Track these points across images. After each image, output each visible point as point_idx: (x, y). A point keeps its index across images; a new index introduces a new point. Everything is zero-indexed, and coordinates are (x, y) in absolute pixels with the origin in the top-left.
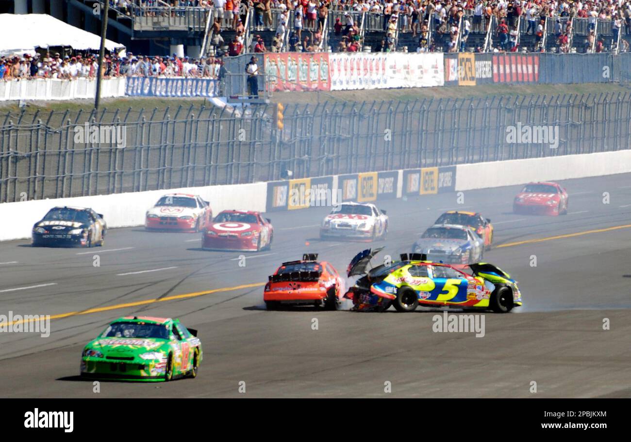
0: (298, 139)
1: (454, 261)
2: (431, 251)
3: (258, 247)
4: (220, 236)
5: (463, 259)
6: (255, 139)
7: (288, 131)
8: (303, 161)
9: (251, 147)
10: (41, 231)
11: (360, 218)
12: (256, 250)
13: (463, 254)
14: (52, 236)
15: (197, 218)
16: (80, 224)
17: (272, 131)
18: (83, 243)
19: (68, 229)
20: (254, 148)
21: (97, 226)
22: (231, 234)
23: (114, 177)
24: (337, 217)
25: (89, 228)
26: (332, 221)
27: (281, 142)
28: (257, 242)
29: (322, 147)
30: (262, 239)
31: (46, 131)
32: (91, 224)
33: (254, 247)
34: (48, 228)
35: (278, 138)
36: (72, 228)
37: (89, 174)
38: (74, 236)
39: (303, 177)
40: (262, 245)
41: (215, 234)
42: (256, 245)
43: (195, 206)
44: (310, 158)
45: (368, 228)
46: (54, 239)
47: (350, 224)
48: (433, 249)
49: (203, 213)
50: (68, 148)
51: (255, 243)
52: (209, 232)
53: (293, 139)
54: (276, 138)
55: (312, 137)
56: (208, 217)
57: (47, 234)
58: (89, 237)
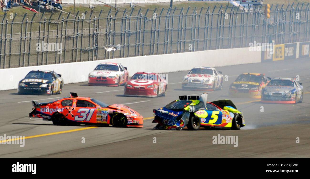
0: (278, 23)
1: (287, 99)
2: (273, 94)
3: (157, 94)
4: (134, 88)
5: (292, 98)
6: (255, 23)
7: (273, 19)
8: (281, 35)
9: (253, 27)
10: (23, 85)
11: (206, 77)
12: (156, 96)
13: (292, 95)
14: (30, 88)
15: (119, 77)
16: (47, 81)
17: (264, 19)
18: (48, 93)
19: (40, 84)
20: (254, 28)
21: (57, 82)
22: (141, 87)
23: (180, 44)
24: (192, 76)
25: (52, 84)
26: (189, 78)
27: (269, 25)
28: (156, 91)
29: (291, 27)
30: (159, 89)
31: (145, 19)
32: (54, 81)
33: (155, 94)
34: (28, 84)
35: (267, 23)
36: (42, 83)
37: (168, 42)
38: (43, 88)
39: (280, 44)
40: (160, 93)
41: (131, 87)
42: (156, 93)
43: (118, 70)
44: (284, 34)
45: (211, 82)
46: (31, 90)
47: (199, 80)
48: (274, 92)
49: (123, 74)
50: (156, 28)
51: (155, 92)
52: (128, 85)
53: (275, 23)
54: (266, 22)
55: (285, 22)
56: (126, 77)
57: (27, 87)
58: (52, 89)
